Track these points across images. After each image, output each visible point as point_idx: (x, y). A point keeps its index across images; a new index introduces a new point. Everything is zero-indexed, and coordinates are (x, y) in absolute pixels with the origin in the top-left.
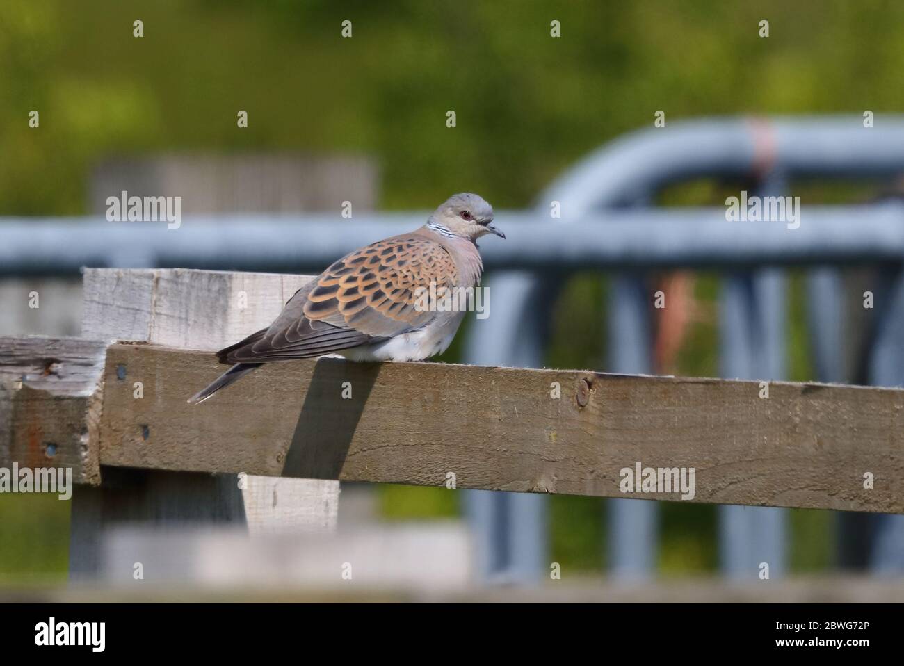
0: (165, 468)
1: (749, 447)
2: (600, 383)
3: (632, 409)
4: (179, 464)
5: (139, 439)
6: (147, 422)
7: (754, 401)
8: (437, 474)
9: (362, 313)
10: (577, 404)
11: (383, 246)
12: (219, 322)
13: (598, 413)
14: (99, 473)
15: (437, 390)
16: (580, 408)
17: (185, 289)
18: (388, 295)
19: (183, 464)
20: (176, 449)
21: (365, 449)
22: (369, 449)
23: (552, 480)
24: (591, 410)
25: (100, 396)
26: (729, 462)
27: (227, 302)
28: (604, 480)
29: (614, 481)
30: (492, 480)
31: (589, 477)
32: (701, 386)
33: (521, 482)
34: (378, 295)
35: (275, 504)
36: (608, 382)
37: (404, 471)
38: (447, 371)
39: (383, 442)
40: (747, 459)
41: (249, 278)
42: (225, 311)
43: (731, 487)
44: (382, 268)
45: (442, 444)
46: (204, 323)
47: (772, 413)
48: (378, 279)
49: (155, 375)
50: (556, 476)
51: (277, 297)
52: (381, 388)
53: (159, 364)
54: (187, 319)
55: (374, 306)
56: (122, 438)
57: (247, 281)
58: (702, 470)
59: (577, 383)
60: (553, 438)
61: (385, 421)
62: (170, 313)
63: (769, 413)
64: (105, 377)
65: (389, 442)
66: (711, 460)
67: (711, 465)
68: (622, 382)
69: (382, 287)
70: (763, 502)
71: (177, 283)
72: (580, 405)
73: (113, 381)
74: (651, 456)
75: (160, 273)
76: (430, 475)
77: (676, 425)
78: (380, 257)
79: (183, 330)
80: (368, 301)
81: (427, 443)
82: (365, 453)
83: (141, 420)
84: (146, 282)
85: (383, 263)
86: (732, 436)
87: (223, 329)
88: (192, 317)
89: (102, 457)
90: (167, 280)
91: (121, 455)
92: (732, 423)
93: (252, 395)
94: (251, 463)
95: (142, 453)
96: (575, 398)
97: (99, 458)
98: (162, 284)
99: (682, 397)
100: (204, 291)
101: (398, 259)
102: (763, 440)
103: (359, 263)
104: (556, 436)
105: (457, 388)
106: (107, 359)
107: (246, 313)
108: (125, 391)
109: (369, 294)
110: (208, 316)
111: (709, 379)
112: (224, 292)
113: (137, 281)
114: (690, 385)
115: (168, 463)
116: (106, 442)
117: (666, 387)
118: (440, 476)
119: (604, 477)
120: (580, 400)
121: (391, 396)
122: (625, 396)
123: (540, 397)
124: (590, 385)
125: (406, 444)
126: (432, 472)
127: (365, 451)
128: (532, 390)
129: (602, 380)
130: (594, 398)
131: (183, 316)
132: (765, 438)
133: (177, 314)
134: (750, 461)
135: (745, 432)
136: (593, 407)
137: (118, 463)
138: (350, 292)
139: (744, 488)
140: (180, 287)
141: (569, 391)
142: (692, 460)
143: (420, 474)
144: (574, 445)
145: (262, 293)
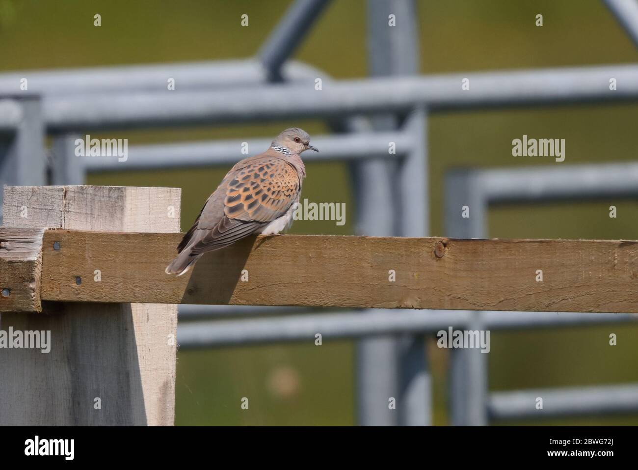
0: (96, 301)
1: (577, 278)
2: (453, 244)
3: (481, 258)
4: (107, 298)
5: (74, 285)
6: (79, 274)
7: (580, 251)
8: (321, 299)
9: (258, 209)
10: (435, 256)
11: (257, 166)
12: (119, 216)
13: (452, 261)
14: (40, 305)
15: (320, 251)
16: (438, 259)
17: (89, 197)
18: (270, 196)
19: (110, 298)
20: (104, 289)
21: (262, 286)
22: (264, 286)
23: (417, 301)
24: (446, 260)
25: (41, 260)
26: (560, 287)
27: (124, 203)
28: (459, 300)
29: (467, 300)
30: (367, 302)
31: (447, 298)
32: (536, 244)
33: (391, 302)
34: (264, 197)
35: (148, 321)
36: (460, 243)
37: (294, 298)
38: (327, 240)
39: (276, 282)
40: (576, 285)
41: (134, 189)
42: (122, 209)
43: (563, 302)
44: (263, 180)
45: (324, 282)
46: (106, 216)
47: (595, 258)
48: (261, 187)
49: (85, 247)
50: (419, 298)
51: (147, 200)
52: (273, 251)
53: (88, 241)
54: (92, 214)
55: (264, 204)
56: (59, 284)
57: (133, 191)
58: (539, 293)
59: (434, 244)
60: (416, 277)
61: (277, 269)
62: (77, 211)
63: (593, 258)
64: (43, 249)
65: (280, 281)
66: (546, 286)
67: (546, 289)
68: (472, 243)
69: (265, 192)
70: (590, 310)
71: (82, 194)
72: (437, 256)
73: (50, 250)
74: (497, 285)
75: (68, 188)
76: (315, 300)
77: (517, 267)
78: (258, 173)
79: (89, 221)
80: (260, 201)
81: (312, 282)
82: (261, 289)
83: (76, 273)
84: (57, 193)
85: (262, 176)
86: (562, 273)
87: (121, 219)
88: (96, 213)
89: (43, 296)
90: (74, 192)
91: (59, 294)
92: (563, 265)
93: (166, 257)
94: (167, 296)
95: (76, 292)
96: (433, 253)
97: (41, 296)
98: (70, 194)
99: (521, 251)
100: (105, 198)
101: (270, 173)
102: (589, 274)
103: (247, 179)
104: (419, 275)
105: (336, 249)
106: (43, 239)
107: (133, 210)
108: (60, 257)
109: (260, 197)
110: (109, 212)
111: (543, 240)
112: (121, 198)
113: (49, 192)
114: (527, 244)
115: (98, 298)
116: (46, 287)
117: (508, 245)
118: (324, 300)
119: (459, 298)
120: (437, 254)
121: (281, 255)
122: (474, 251)
123: (404, 253)
124: (445, 245)
125: (295, 282)
126: (317, 298)
127: (261, 287)
128: (398, 249)
129: (455, 242)
130: (449, 253)
131: (89, 212)
132: (590, 273)
133: (84, 211)
134: (579, 287)
135: (573, 269)
136: (448, 258)
137: (57, 299)
138: (248, 198)
139: (574, 302)
140: (85, 196)
141: (428, 249)
142: (531, 287)
143: (307, 300)
144: (434, 280)
145: (140, 198)
